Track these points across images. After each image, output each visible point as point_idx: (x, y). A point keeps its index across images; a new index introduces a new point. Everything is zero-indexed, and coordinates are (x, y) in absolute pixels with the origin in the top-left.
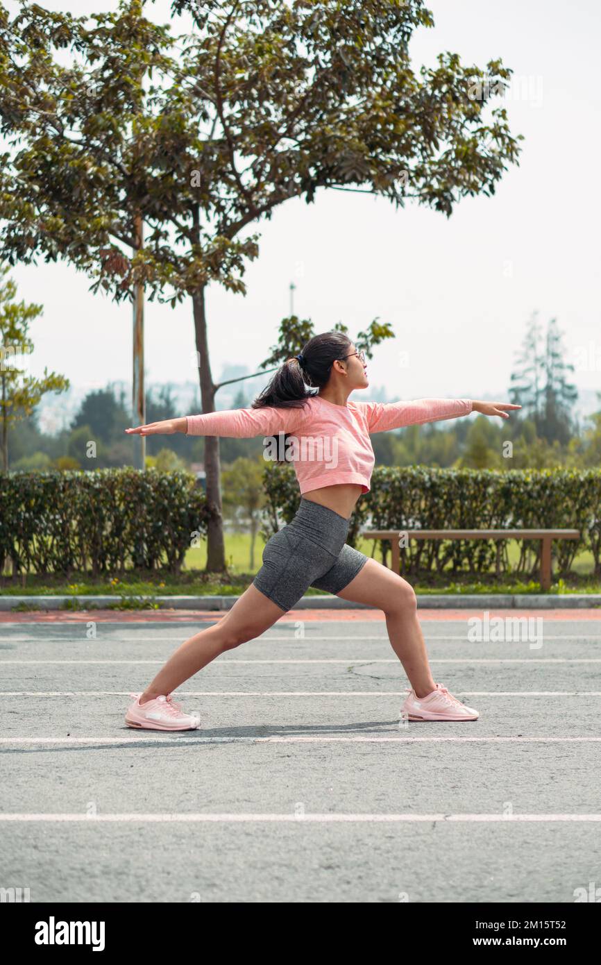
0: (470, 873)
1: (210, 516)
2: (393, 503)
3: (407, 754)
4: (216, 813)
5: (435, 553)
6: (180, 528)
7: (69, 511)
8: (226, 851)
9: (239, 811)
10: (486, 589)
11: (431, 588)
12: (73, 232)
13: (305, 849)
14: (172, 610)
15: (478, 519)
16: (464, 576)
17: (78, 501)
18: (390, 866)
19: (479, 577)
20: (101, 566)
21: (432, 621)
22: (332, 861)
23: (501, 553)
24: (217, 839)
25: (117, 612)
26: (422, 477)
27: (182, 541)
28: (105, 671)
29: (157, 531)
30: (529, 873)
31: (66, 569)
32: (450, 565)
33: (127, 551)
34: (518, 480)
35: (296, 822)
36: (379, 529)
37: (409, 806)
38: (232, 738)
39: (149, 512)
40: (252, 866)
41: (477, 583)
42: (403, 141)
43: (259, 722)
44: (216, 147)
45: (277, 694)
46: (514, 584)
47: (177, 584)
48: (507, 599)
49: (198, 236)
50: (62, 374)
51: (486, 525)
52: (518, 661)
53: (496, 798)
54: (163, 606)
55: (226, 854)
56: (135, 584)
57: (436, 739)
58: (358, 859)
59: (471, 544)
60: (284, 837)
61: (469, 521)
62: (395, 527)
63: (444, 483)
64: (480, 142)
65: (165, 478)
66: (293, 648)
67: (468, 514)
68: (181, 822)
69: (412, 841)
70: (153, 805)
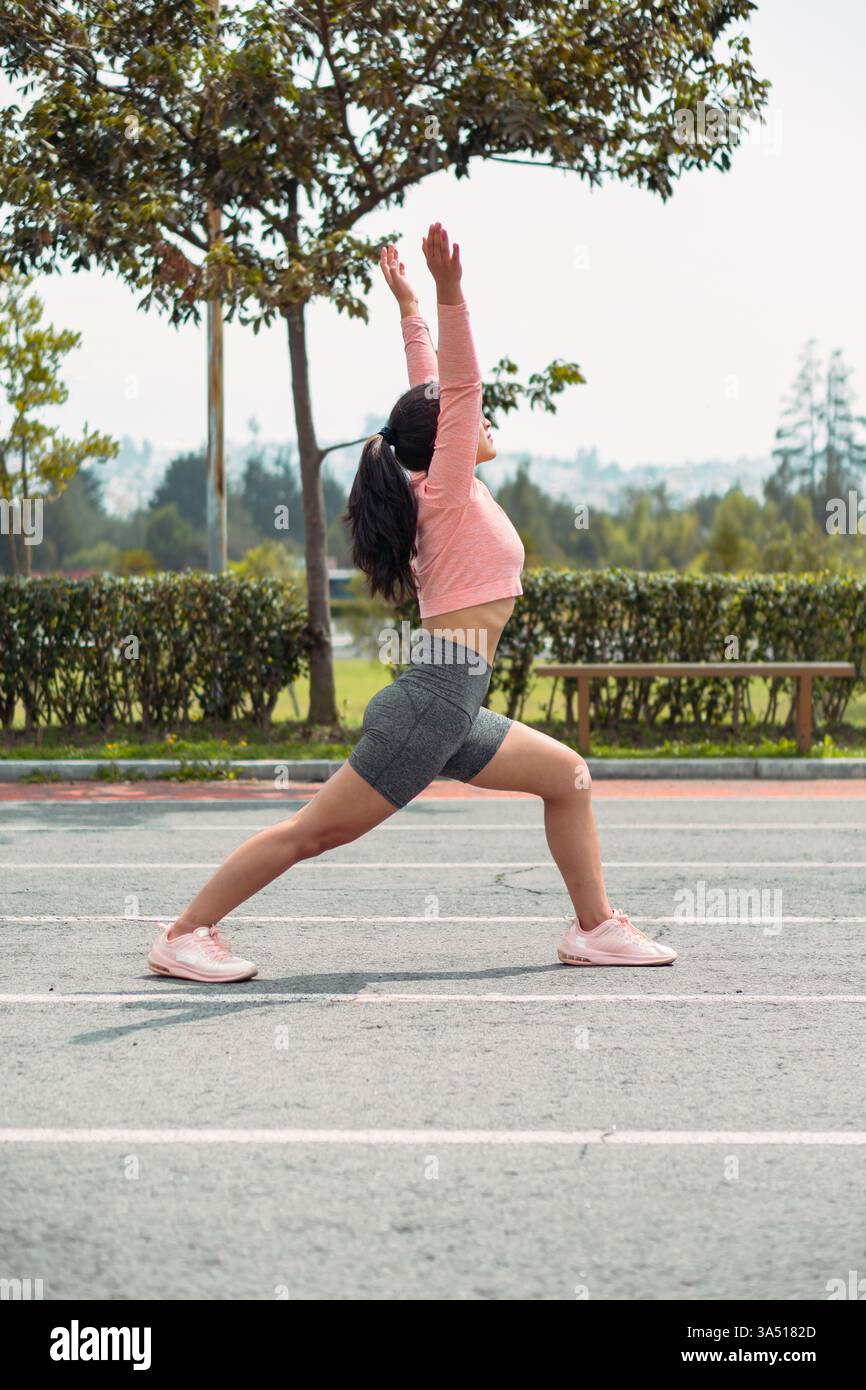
0: (628, 1240)
1: (313, 642)
2: (581, 624)
3: (561, 1024)
4: (246, 1128)
5: (643, 696)
6: (270, 660)
7: (108, 634)
8: (247, 1199)
9: (284, 1124)
10: (716, 750)
11: (636, 748)
12: (109, 224)
13: (373, 1195)
14: (255, 781)
15: (707, 646)
16: (685, 730)
17: (120, 621)
18: (502, 1227)
19: (708, 731)
20: (156, 715)
21: (634, 798)
22: (411, 1218)
23: (740, 696)
24: (239, 1176)
25: (174, 784)
26: (624, 584)
27: (273, 678)
28: (133, 880)
29: (237, 663)
30: (722, 1240)
31: (103, 720)
32: (665, 712)
33: (192, 693)
34: (765, 589)
35: (369, 1145)
36: (562, 662)
37: (551, 1116)
38: (298, 996)
39: (225, 636)
40: (283, 1226)
41: (704, 741)
42: (597, 88)
43: (346, 968)
44: (318, 97)
45: (382, 919)
46: (757, 742)
47: (264, 741)
48: (747, 765)
49: (295, 229)
50: (109, 434)
51: (719, 656)
52: (752, 864)
53: (688, 1102)
54: (241, 775)
55: (247, 1204)
56: (203, 743)
57: (609, 997)
58: (454, 1213)
59: (697, 684)
60: (345, 1173)
61: (694, 650)
62: (584, 658)
63: (656, 595)
64: (710, 87)
65: (247, 587)
66: (420, 842)
67: (692, 639)
68: (189, 1144)
69: (545, 1181)
70: (152, 1113)
